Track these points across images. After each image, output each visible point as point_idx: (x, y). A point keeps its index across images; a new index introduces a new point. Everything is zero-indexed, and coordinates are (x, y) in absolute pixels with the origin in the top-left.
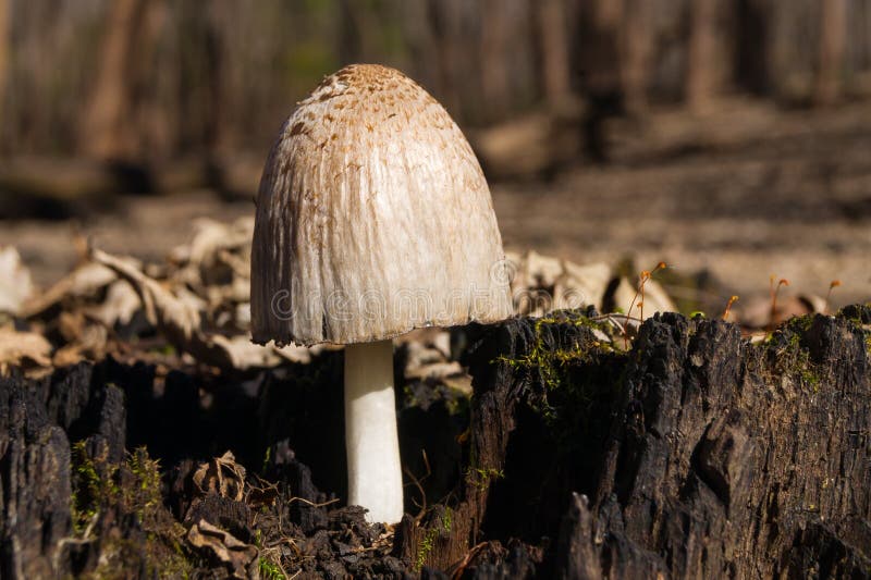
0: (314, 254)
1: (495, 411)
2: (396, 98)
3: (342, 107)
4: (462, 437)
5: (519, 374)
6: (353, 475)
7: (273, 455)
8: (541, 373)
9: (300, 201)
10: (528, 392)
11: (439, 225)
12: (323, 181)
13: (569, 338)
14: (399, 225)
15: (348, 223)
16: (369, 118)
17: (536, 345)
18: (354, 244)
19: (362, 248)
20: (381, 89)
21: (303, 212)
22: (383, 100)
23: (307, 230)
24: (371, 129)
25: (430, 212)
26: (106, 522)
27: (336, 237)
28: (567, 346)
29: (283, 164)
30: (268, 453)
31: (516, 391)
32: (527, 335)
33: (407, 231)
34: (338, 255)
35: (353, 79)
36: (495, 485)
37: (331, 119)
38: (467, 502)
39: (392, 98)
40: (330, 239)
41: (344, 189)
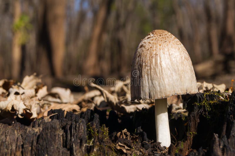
0: (146, 77)
1: (194, 117)
2: (166, 37)
3: (153, 40)
4: (186, 124)
5: (200, 107)
6: (158, 134)
7: (137, 131)
8: (206, 107)
9: (142, 64)
10: (203, 112)
11: (178, 69)
12: (148, 59)
13: (213, 98)
14: (168, 69)
15: (155, 69)
16: (159, 42)
17: (204, 99)
18: (156, 74)
19: (159, 75)
20: (163, 35)
21: (143, 66)
22: (163, 38)
23: (145, 71)
24: (160, 45)
25: (176, 66)
26: (96, 141)
27: (152, 72)
28: (213, 100)
29: (138, 55)
30: (136, 130)
31: (199, 112)
32: (202, 97)
33: (170, 71)
34: (152, 77)
35: (155, 33)
37: (150, 43)
38: (187, 140)
39: (165, 37)
40: (150, 73)
41: (154, 60)
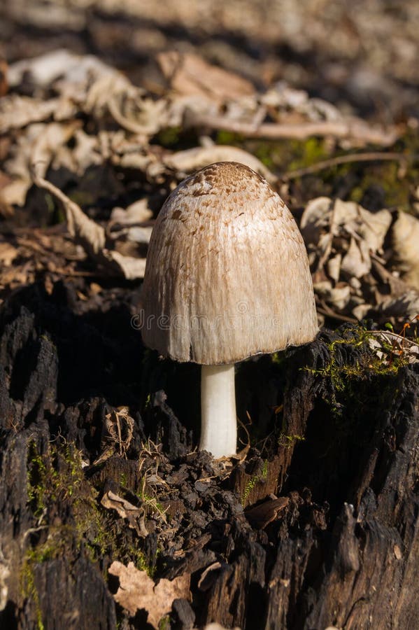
0: (185, 306)
1: (301, 401)
2: (245, 199)
3: (207, 205)
4: (278, 410)
5: (318, 379)
6: (205, 423)
7: (152, 400)
8: (332, 381)
9: (177, 270)
10: (323, 391)
11: (269, 288)
12: (193, 258)
13: (352, 359)
14: (243, 293)
15: (209, 290)
16: (225, 216)
17: (330, 362)
18: (213, 304)
19: (218, 307)
20: (235, 191)
21: (179, 277)
22: (235, 201)
23: (183, 289)
24: (226, 224)
25: (264, 280)
26: (52, 514)
27: (201, 299)
28: (351, 363)
29: (166, 239)
30: (149, 397)
31: (315, 390)
32: (325, 355)
33: (248, 295)
34: (202, 309)
35: (216, 180)
36: (299, 445)
37: (200, 214)
38: (278, 456)
39: (241, 199)
40: (197, 299)
41: (207, 265)
